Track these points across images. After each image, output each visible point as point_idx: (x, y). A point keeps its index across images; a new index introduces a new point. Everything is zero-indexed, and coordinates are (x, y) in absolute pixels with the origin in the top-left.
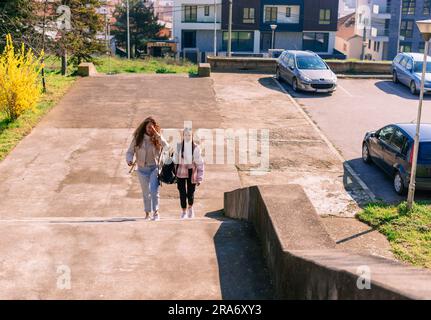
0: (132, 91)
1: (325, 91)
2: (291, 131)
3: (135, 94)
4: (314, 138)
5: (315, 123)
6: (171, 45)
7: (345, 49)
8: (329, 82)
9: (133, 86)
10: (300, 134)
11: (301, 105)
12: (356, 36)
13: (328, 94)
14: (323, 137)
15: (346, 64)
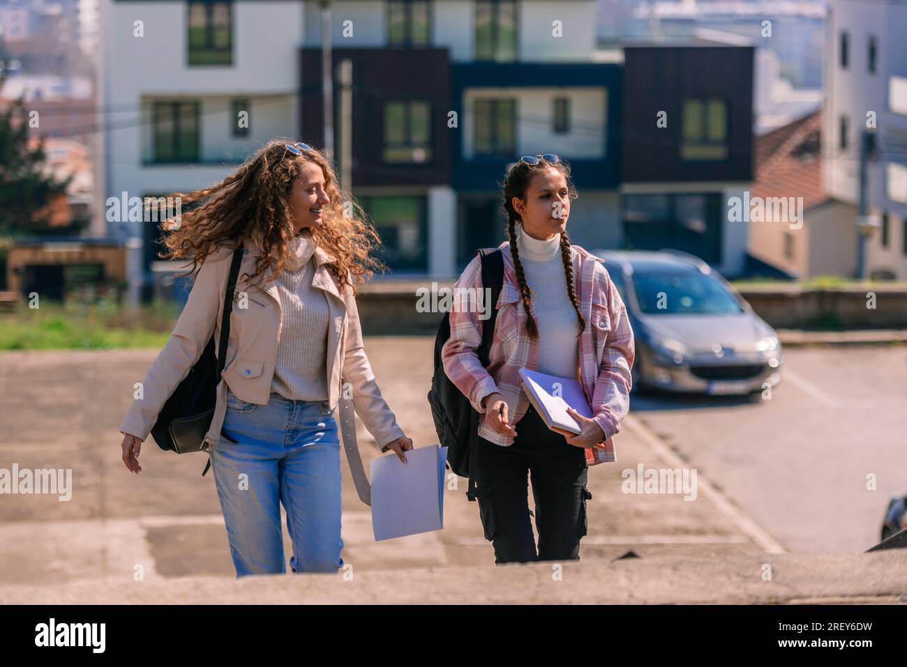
0: (66, 410)
1: (739, 387)
2: (639, 514)
3: (79, 418)
4: (718, 532)
5: (717, 487)
6: (102, 255)
7: (789, 252)
8: (752, 358)
9: (63, 393)
10: (672, 521)
11: (663, 437)
12: (831, 201)
13: (750, 398)
14: (748, 526)
15: (805, 296)
